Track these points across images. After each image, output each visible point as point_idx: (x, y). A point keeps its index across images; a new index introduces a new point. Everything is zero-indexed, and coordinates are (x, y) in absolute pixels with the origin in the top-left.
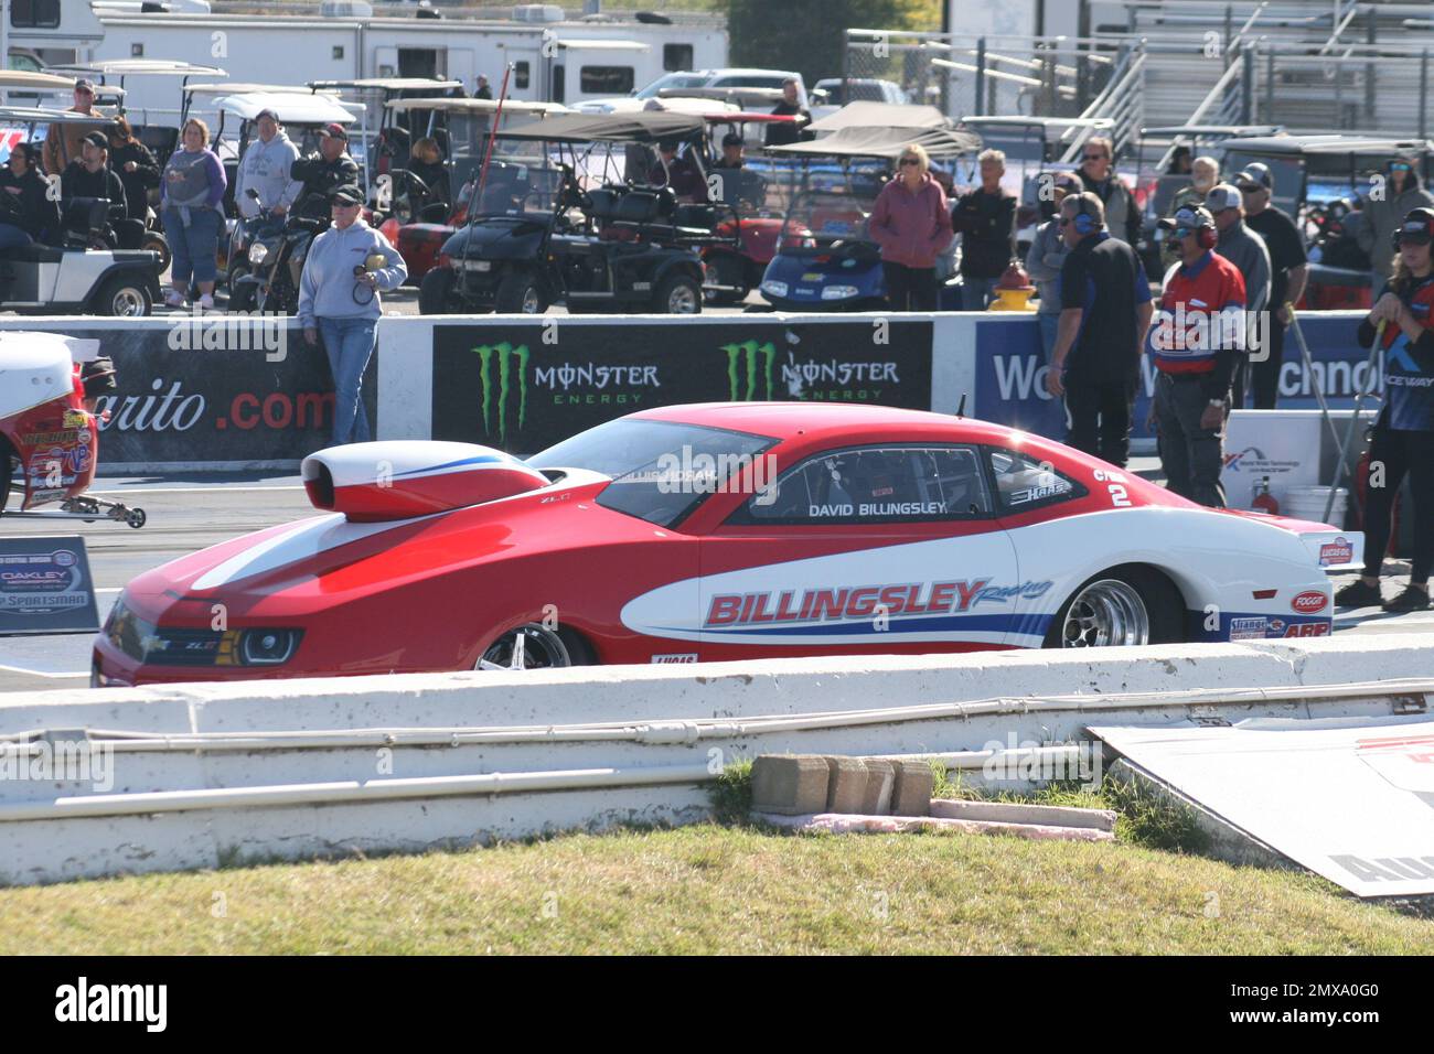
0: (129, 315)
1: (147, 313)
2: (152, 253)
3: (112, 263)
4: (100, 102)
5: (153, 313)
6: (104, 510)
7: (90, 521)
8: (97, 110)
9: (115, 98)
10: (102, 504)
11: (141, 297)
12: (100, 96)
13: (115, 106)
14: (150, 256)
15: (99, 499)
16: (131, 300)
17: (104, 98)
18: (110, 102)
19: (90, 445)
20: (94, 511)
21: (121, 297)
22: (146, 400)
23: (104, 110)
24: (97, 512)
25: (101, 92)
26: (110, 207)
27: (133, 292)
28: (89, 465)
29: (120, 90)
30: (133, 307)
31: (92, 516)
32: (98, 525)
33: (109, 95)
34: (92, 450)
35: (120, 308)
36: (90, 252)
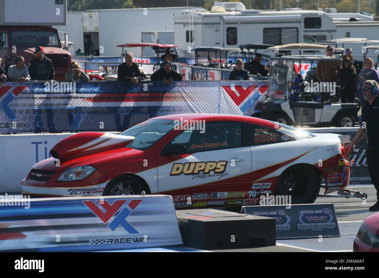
0: (347, 127)
1: (353, 126)
2: (355, 104)
3: (341, 108)
4: (336, 53)
5: (355, 126)
6: (352, 194)
7: (348, 198)
8: (334, 56)
9: (341, 52)
10: (352, 192)
11: (351, 120)
12: (336, 51)
13: (341, 55)
14: (354, 105)
15: (351, 190)
16: (348, 122)
17: (337, 52)
18: (339, 53)
19: (348, 172)
20: (349, 194)
21: (344, 120)
22: (353, 156)
23: (337, 56)
24: (350, 194)
25: (336, 50)
26: (340, 89)
27: (348, 118)
28: (348, 179)
29: (342, 49)
30: (348, 124)
31: (349, 196)
32: (351, 199)
33: (338, 51)
34: (348, 173)
35: (344, 124)
36: (333, 105)
